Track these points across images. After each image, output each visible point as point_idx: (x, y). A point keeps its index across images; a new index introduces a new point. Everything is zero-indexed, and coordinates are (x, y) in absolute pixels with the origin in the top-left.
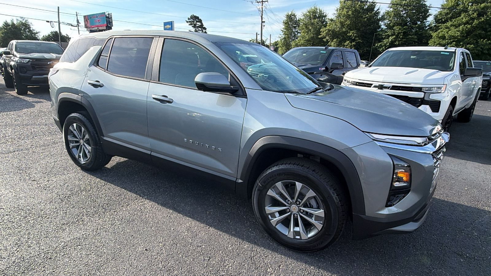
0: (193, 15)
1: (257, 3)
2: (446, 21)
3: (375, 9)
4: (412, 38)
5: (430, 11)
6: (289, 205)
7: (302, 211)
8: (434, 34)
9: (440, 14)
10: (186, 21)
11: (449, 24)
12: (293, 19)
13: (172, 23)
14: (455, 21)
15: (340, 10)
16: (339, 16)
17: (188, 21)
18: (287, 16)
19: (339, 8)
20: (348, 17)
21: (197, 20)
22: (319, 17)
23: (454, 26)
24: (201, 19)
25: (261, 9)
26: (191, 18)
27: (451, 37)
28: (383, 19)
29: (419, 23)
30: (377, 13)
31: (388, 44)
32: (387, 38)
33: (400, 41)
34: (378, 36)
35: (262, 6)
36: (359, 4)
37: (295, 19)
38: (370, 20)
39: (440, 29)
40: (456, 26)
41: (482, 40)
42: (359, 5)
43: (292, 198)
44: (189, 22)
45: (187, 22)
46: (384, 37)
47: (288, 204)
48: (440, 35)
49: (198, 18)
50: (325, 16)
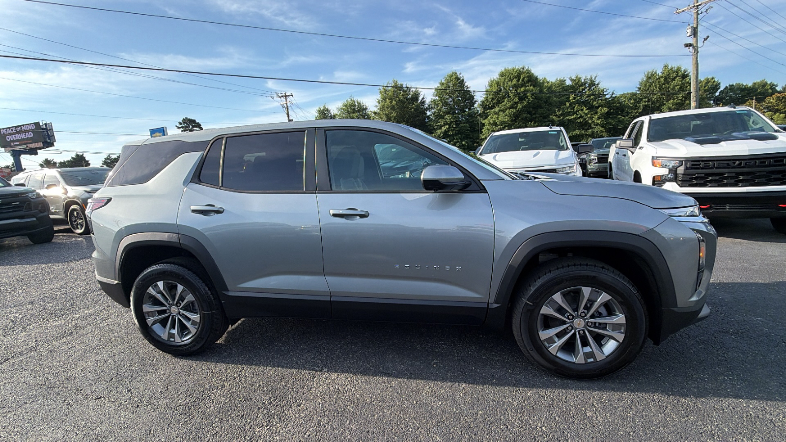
0: (186, 118)
1: (279, 98)
2: (493, 107)
3: (420, 98)
4: (465, 126)
5: (475, 97)
6: (571, 321)
7: (590, 324)
8: (486, 122)
9: (487, 99)
10: (176, 126)
11: (497, 109)
12: (327, 114)
13: (163, 129)
14: (502, 106)
15: (382, 101)
16: (383, 108)
17: (180, 126)
18: (319, 111)
19: (380, 99)
20: (393, 108)
21: (194, 125)
22: (359, 111)
23: (502, 111)
24: (198, 123)
25: (285, 105)
26: (184, 123)
27: (503, 123)
28: (429, 109)
29: (467, 110)
30: (423, 102)
31: (442, 135)
32: (439, 129)
33: (453, 130)
34: (429, 127)
35: (286, 101)
36: (402, 93)
37: (330, 115)
38: (418, 110)
39: (489, 115)
40: (504, 111)
41: (530, 123)
42: (403, 95)
43: (576, 310)
44: (181, 128)
45: (179, 128)
46: (436, 127)
47: (569, 319)
48: (491, 122)
49: (194, 121)
50: (366, 109)
